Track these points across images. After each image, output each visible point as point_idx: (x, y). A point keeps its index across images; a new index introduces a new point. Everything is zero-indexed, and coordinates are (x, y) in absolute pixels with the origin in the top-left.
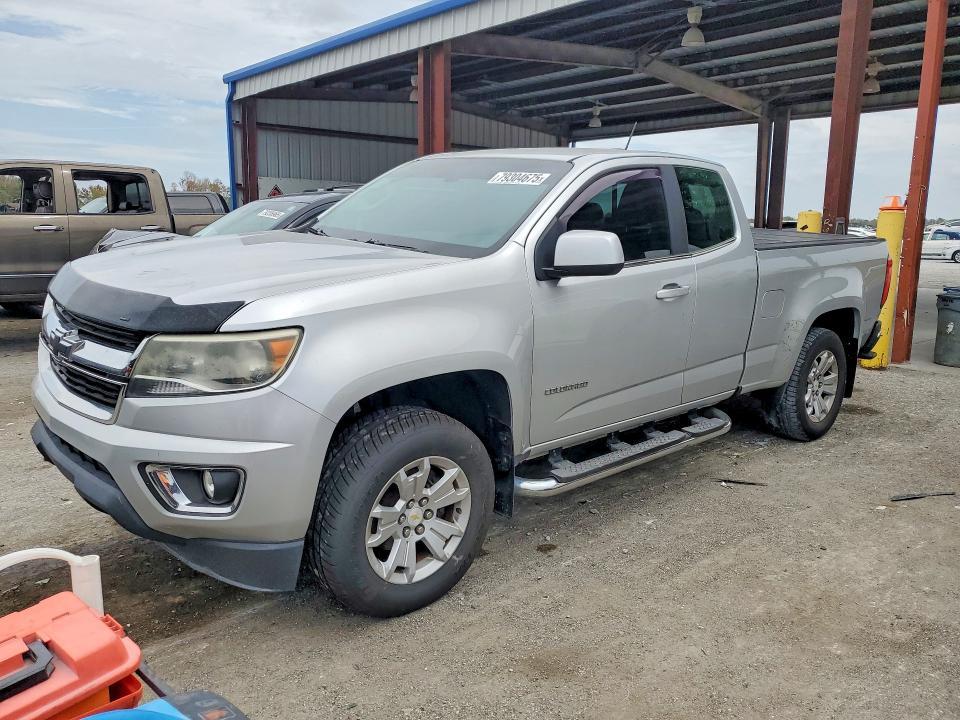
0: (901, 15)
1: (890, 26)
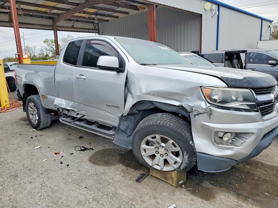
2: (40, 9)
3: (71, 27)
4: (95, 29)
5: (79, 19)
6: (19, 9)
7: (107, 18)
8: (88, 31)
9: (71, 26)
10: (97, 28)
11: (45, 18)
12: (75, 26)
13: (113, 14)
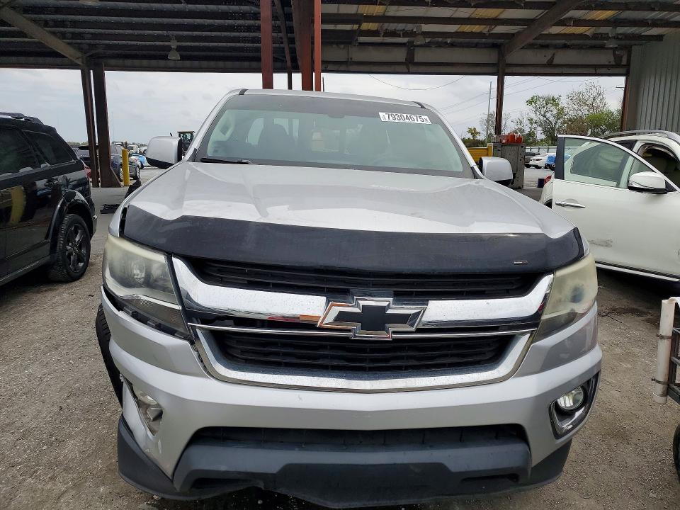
0: (84, 8)
1: (83, 15)
2: (467, 28)
3: (545, 63)
4: (618, 65)
5: (568, 43)
6: (418, 34)
7: (655, 31)
8: (592, 71)
9: (545, 61)
10: (624, 61)
11: (482, 48)
12: (556, 61)
13: (672, 17)
